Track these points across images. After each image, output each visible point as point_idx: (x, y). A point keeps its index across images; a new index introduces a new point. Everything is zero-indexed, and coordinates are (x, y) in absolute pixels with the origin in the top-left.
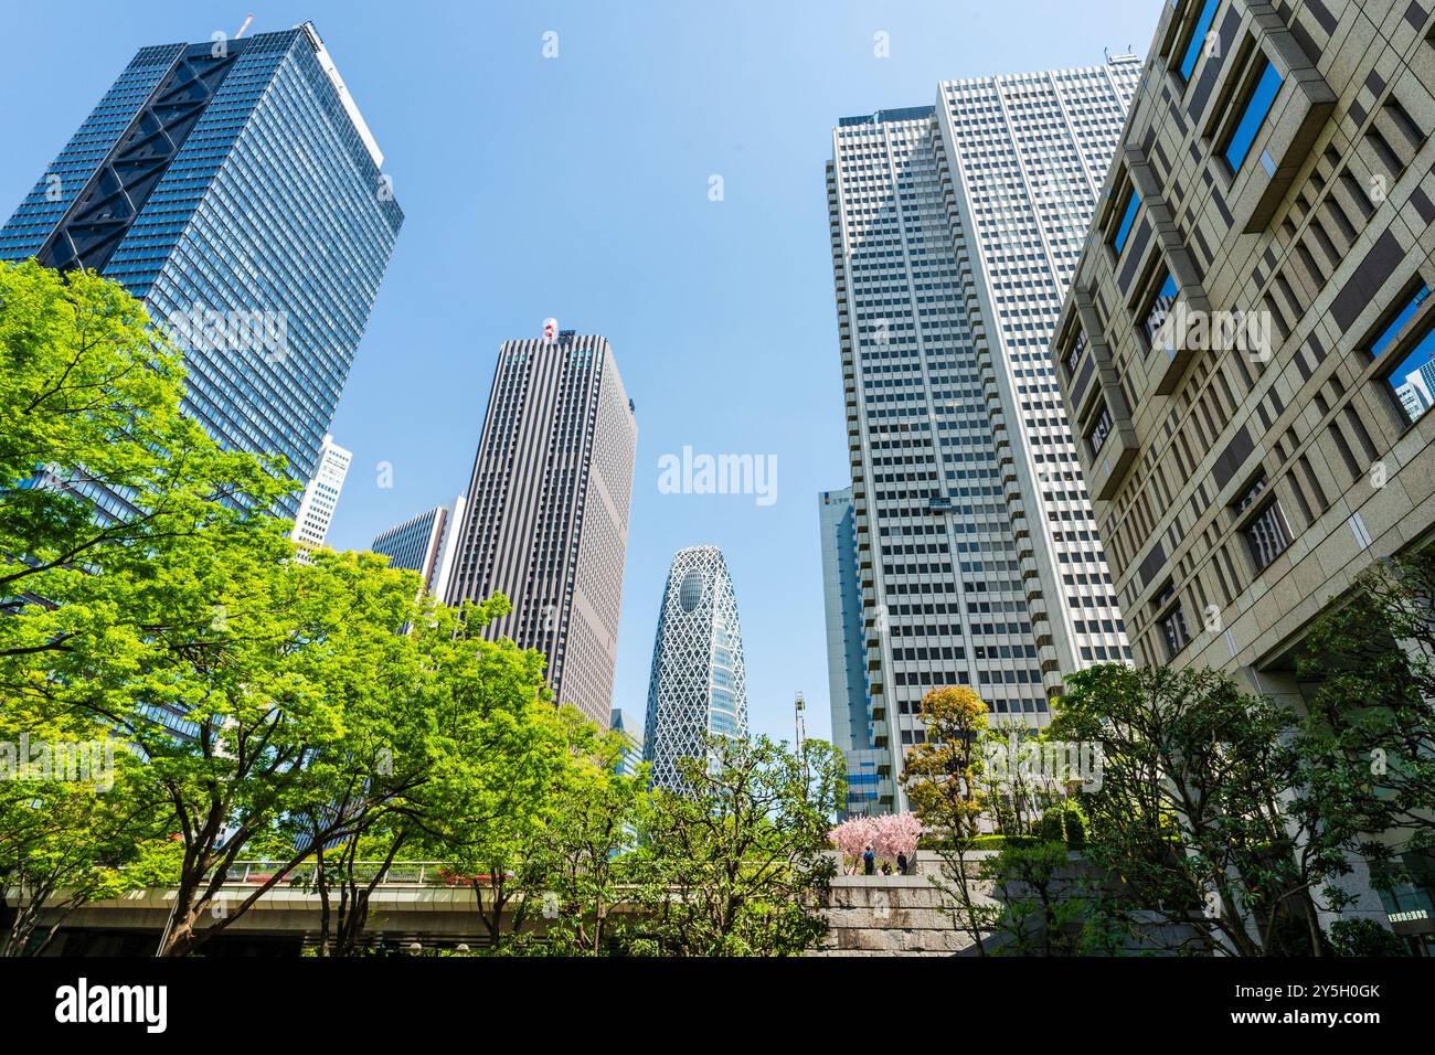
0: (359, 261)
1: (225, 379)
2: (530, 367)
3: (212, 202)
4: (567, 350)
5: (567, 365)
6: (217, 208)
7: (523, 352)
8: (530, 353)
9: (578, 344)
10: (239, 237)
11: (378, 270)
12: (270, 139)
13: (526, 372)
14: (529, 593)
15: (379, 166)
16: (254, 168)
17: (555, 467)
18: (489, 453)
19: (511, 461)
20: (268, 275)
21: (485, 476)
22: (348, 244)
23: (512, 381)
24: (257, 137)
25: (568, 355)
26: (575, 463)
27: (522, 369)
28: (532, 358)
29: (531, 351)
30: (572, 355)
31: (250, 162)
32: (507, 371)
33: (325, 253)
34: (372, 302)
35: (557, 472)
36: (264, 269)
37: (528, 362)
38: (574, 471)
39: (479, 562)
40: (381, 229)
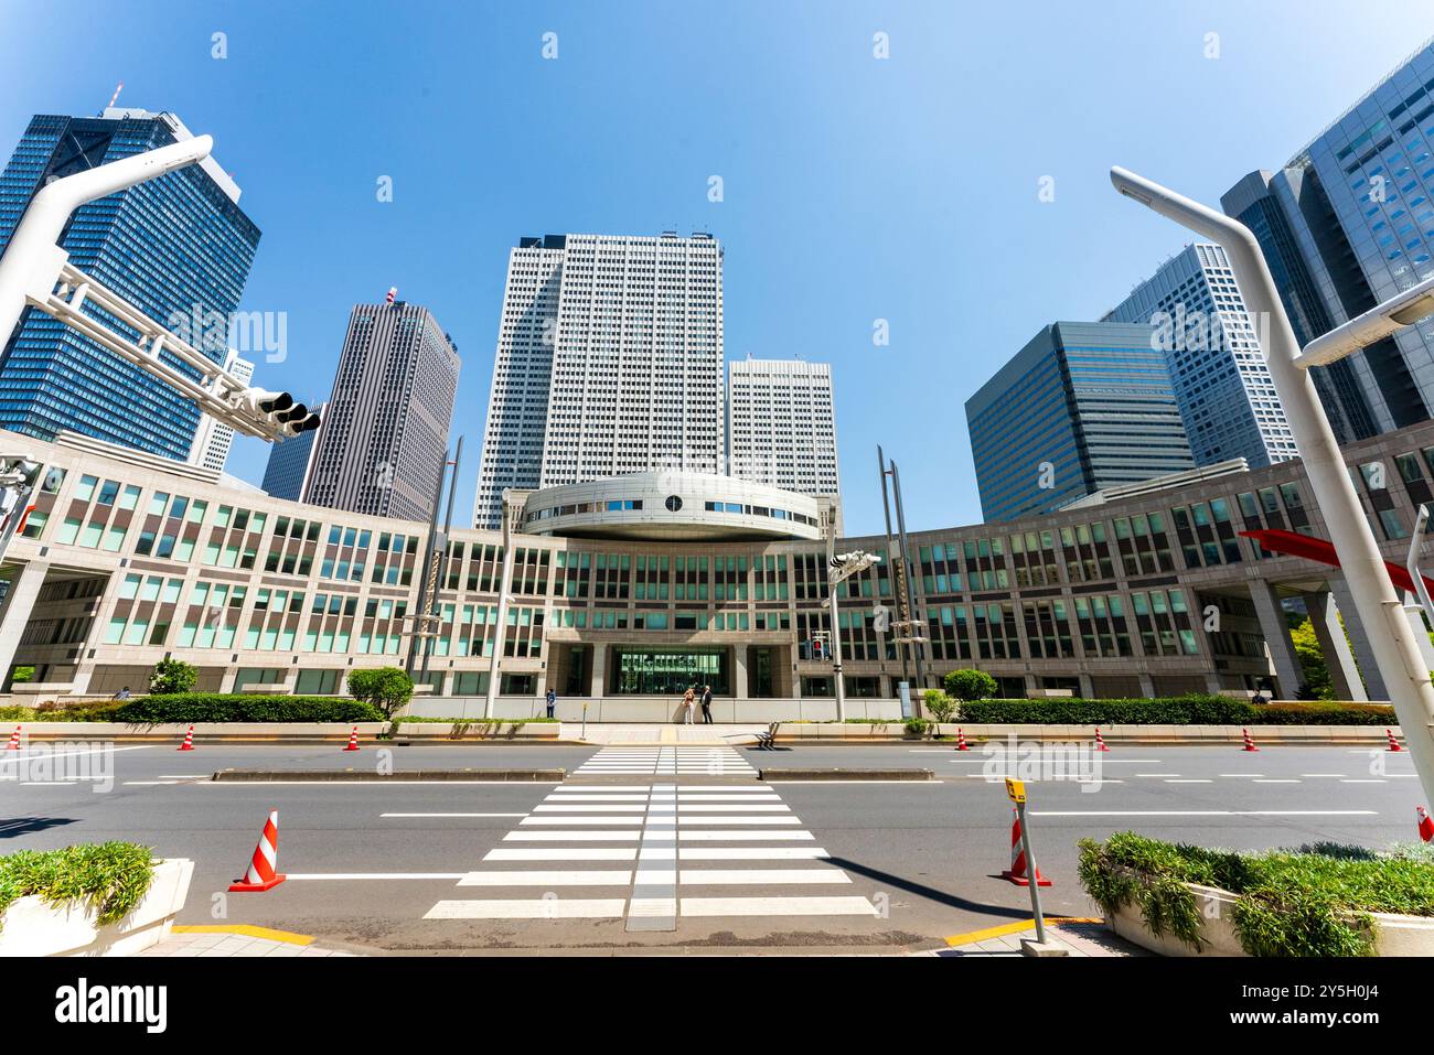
0: (224, 275)
1: (126, 377)
2: (372, 326)
3: (101, 267)
4: (399, 316)
5: (398, 327)
6: (105, 270)
7: (368, 314)
8: (373, 315)
9: (406, 313)
10: (125, 284)
11: (240, 279)
12: (141, 210)
13: (370, 329)
14: (365, 481)
15: (236, 201)
16: (131, 234)
17: (386, 400)
18: (342, 387)
19: (357, 393)
20: (151, 303)
21: (338, 402)
22: (214, 266)
23: (359, 336)
24: (130, 212)
25: (399, 320)
26: (399, 398)
27: (367, 327)
28: (374, 319)
29: (373, 312)
30: (403, 320)
31: (127, 231)
32: (356, 327)
33: (195, 277)
34: (238, 301)
35: (387, 403)
36: (147, 300)
37: (371, 322)
38: (398, 404)
39: (333, 460)
40: (242, 248)
